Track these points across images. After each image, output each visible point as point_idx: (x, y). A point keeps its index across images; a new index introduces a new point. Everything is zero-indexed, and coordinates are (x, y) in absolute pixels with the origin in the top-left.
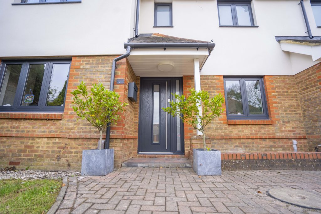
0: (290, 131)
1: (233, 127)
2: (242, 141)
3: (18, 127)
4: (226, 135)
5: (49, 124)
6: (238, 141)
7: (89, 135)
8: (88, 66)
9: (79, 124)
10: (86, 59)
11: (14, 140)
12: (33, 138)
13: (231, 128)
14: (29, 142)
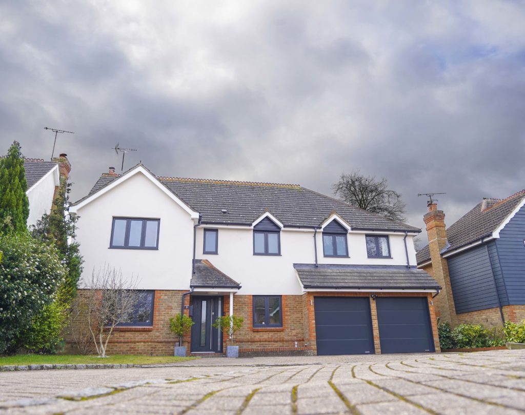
0: (294, 336)
1: (256, 333)
2: (262, 343)
3: (124, 336)
4: (251, 339)
5: (144, 334)
6: (259, 343)
7: (169, 340)
8: (166, 297)
9: (163, 334)
10: (164, 292)
11: (122, 344)
12: (135, 342)
13: (255, 334)
14: (133, 345)
